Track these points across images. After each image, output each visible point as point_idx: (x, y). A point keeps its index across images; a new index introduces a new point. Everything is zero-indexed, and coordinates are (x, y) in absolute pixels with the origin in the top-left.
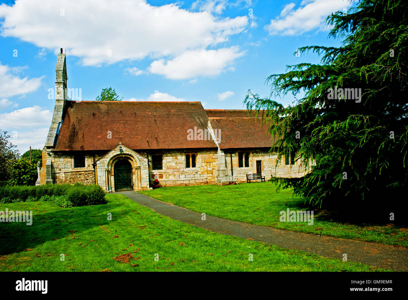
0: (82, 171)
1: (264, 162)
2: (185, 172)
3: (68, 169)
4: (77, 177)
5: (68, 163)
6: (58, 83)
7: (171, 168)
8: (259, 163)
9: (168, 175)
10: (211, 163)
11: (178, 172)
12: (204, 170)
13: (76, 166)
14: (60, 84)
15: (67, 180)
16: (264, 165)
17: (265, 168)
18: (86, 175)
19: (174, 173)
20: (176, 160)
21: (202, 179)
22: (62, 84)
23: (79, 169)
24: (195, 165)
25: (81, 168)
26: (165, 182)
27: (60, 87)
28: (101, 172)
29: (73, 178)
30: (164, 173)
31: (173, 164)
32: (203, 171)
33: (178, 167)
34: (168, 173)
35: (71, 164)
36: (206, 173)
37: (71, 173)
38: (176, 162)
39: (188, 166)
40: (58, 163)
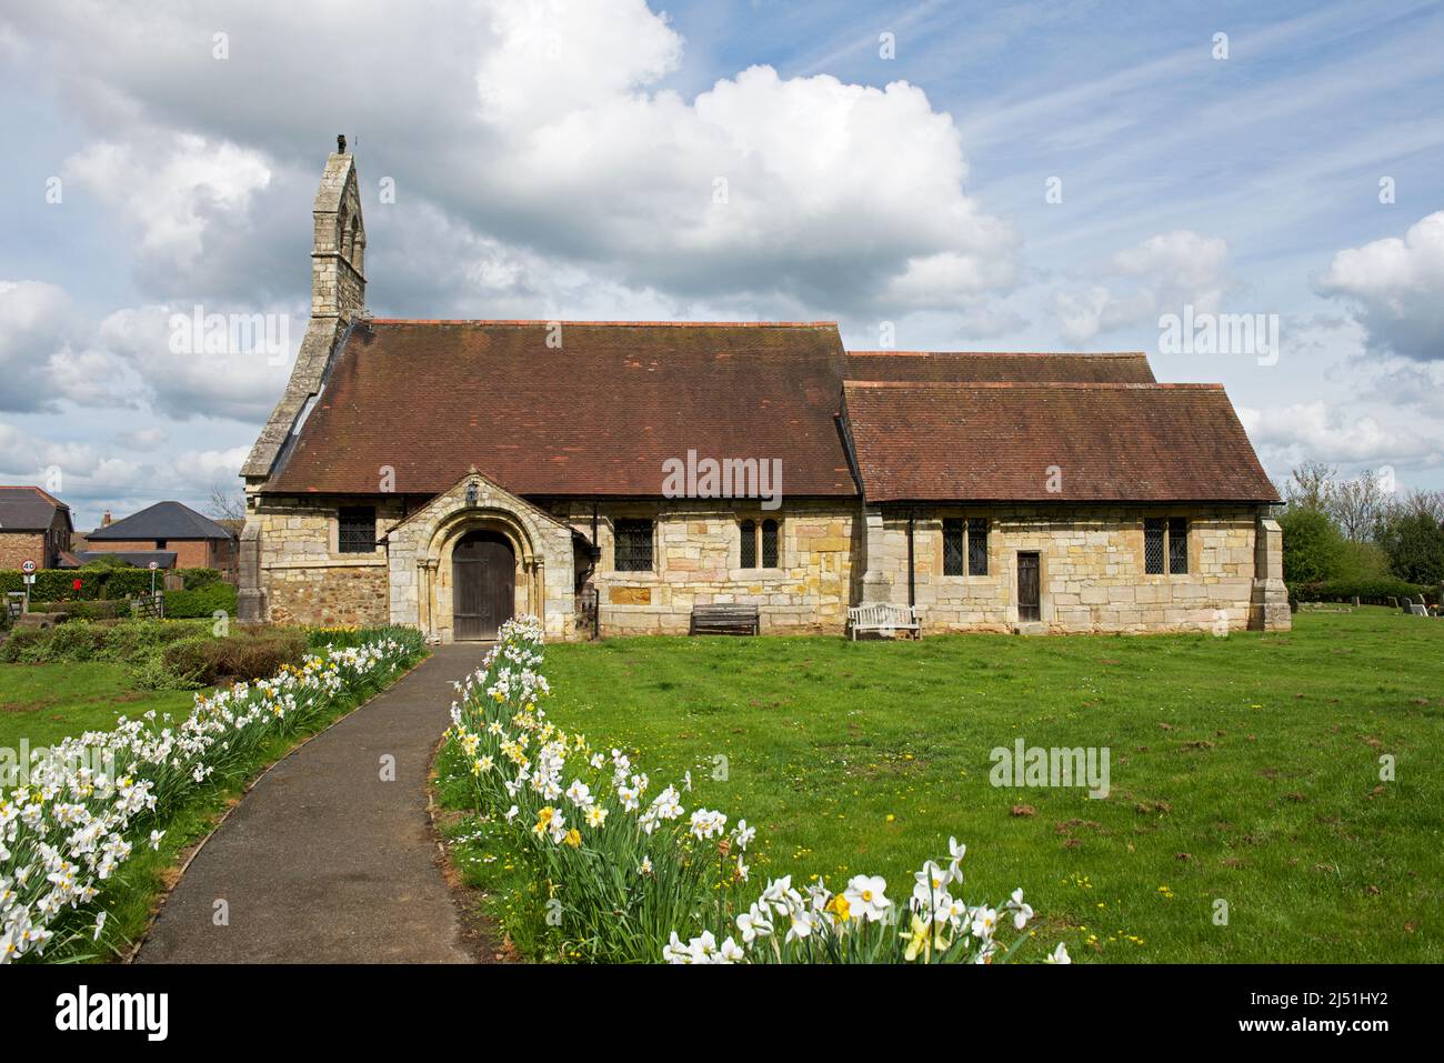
0: (364, 566)
1: (1050, 561)
2: (733, 584)
3: (315, 557)
4: (346, 585)
5: (317, 534)
6: (322, 256)
7: (681, 569)
8: (1029, 559)
9: (669, 593)
10: (837, 555)
11: (705, 584)
12: (808, 579)
13: (343, 549)
14: (328, 259)
15: (310, 596)
16: (1051, 570)
17: (1052, 584)
18: (378, 581)
19: (693, 585)
20: (702, 538)
21: (799, 614)
22: (335, 260)
23: (353, 559)
24: (776, 558)
25: (360, 554)
26: (656, 617)
27: (325, 271)
28: (404, 570)
29: (331, 589)
30: (656, 584)
31: (691, 553)
32: (801, 582)
33: (707, 564)
34: (670, 583)
35: (325, 539)
36: (814, 591)
37: (325, 570)
38: (701, 545)
39: (748, 561)
40: (284, 533)
